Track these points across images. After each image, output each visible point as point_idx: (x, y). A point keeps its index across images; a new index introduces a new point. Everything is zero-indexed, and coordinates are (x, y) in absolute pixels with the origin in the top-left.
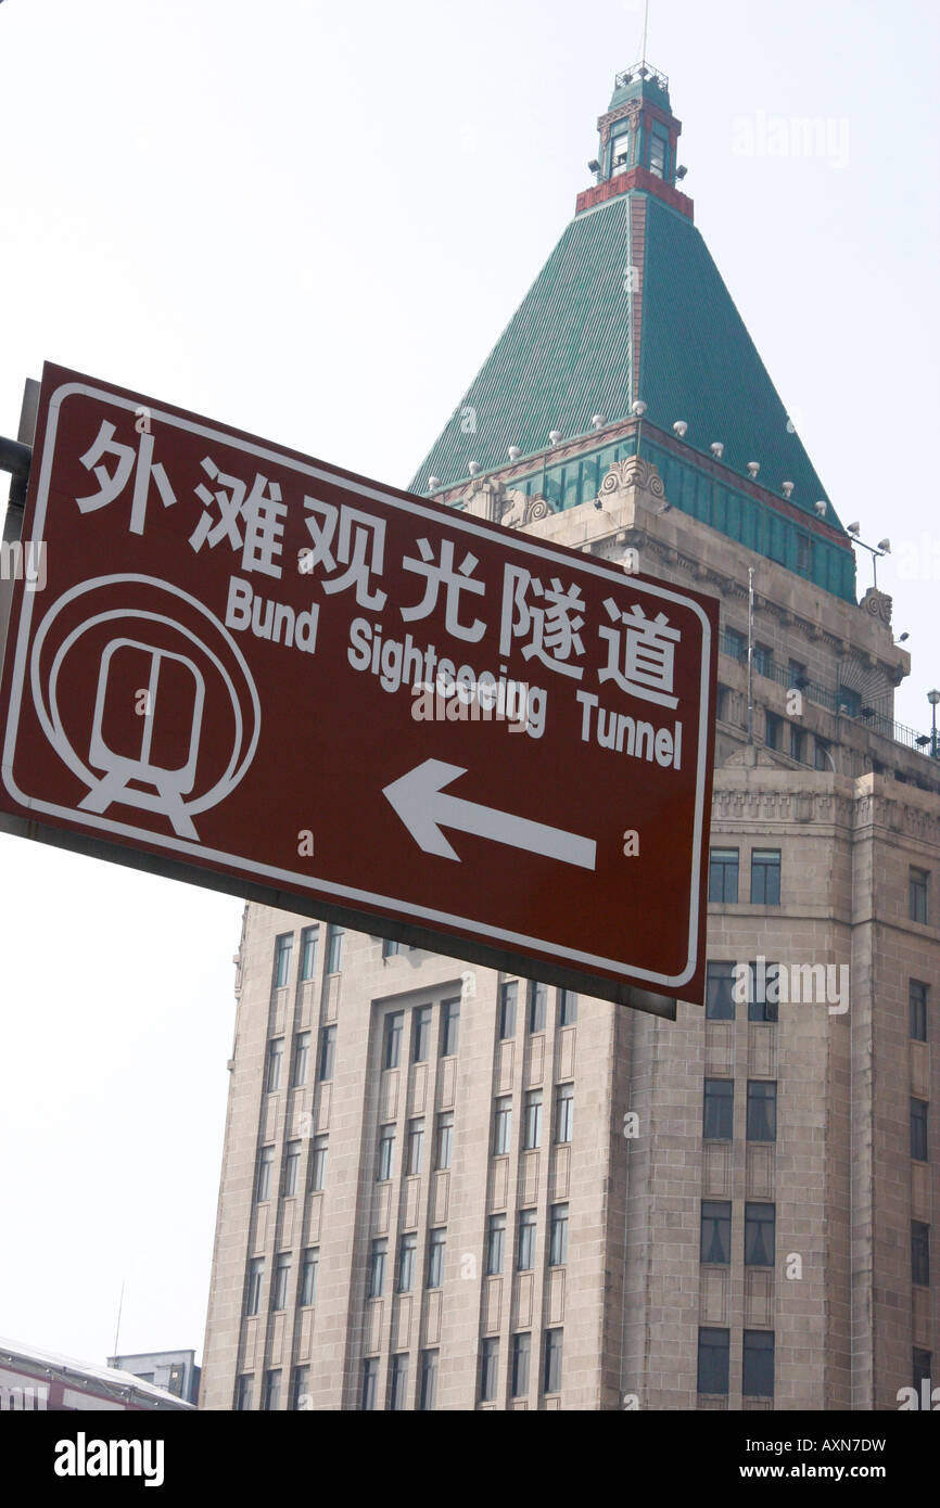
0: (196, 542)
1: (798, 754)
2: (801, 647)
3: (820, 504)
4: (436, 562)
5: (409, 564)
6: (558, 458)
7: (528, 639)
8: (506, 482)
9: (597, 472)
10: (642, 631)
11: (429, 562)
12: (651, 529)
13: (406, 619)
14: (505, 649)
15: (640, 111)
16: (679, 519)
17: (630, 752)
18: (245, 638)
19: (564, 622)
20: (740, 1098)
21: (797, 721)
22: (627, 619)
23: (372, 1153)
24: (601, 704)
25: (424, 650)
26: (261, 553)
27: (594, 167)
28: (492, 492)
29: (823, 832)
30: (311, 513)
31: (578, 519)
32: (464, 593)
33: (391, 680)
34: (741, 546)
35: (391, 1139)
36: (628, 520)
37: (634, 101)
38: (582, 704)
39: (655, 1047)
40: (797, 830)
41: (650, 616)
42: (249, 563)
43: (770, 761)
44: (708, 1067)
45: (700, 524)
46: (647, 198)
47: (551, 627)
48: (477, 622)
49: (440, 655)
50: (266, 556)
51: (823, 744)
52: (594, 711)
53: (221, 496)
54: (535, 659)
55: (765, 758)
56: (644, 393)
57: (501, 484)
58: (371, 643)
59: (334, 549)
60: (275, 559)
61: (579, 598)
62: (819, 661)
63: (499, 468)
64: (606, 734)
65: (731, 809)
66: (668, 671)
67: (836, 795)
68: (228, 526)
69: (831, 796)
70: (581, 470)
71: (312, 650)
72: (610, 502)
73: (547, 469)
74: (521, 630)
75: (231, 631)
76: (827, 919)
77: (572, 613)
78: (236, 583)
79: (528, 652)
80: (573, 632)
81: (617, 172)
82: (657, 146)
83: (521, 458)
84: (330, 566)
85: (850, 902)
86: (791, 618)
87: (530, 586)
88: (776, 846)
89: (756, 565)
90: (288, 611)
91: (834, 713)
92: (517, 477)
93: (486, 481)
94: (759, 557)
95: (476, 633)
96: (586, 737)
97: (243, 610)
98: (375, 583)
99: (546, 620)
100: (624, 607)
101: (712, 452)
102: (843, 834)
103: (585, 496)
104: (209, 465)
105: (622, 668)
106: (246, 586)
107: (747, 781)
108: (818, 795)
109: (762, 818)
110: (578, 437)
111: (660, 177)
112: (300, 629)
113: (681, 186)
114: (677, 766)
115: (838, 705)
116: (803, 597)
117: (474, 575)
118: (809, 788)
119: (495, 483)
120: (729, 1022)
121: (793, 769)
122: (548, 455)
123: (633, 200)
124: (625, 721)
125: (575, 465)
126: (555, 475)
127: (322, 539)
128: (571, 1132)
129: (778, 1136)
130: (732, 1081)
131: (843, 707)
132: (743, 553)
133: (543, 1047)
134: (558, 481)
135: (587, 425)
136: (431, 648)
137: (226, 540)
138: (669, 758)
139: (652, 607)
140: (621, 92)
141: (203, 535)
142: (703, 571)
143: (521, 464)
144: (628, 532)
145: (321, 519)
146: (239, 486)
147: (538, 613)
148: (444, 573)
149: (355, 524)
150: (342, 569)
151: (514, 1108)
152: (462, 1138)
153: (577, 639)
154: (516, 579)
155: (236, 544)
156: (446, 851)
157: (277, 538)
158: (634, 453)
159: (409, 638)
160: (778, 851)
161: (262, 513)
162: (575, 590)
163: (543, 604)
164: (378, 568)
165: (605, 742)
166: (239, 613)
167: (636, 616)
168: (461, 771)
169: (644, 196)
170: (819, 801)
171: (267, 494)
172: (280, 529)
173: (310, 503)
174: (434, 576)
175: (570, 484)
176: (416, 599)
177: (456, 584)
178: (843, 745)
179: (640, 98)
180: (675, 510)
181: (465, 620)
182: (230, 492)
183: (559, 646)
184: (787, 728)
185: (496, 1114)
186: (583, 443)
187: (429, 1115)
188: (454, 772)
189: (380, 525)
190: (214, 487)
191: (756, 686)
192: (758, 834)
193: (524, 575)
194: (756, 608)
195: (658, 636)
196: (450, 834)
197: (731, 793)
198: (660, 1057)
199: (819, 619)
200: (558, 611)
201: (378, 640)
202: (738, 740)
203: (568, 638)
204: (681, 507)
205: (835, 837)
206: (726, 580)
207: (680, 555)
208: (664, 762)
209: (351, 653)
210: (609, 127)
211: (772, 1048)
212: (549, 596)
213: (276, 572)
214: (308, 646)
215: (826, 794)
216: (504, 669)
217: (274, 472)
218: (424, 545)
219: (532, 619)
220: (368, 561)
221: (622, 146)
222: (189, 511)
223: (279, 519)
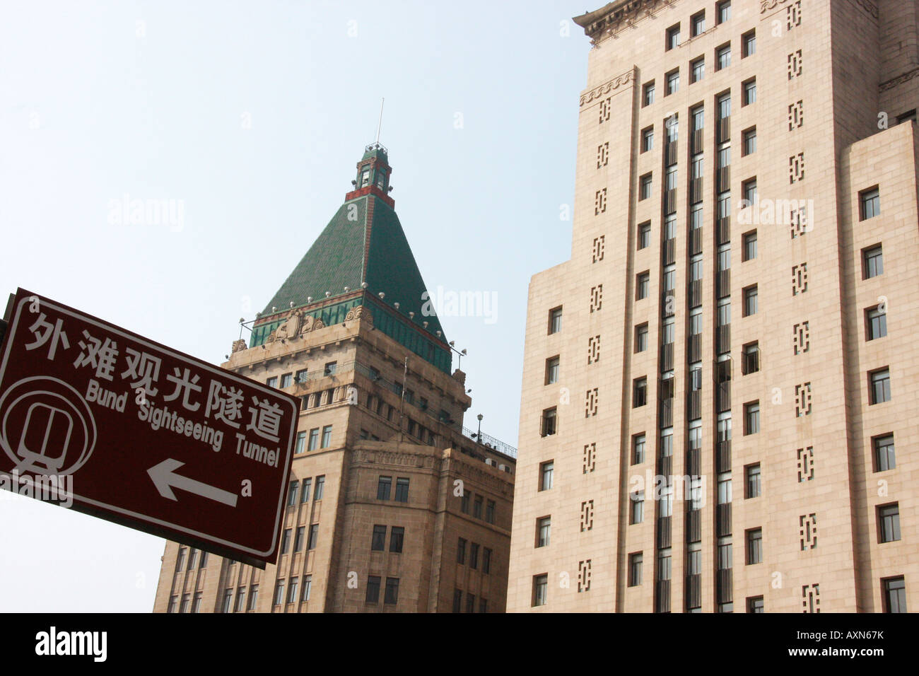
0: (76, 364)
1: (421, 438)
2: (426, 392)
3: (439, 332)
4: (181, 378)
5: (169, 378)
6: (329, 304)
7: (218, 411)
8: (306, 312)
9: (345, 311)
10: (267, 410)
11: (178, 377)
12: (365, 337)
13: (165, 400)
14: (207, 414)
15: (375, 162)
16: (378, 334)
17: (256, 459)
18: (94, 405)
19: (234, 405)
20: (383, 585)
21: (421, 423)
22: (261, 405)
23: (221, 601)
24: (246, 439)
25: (172, 413)
26: (105, 370)
27: (354, 183)
28: (299, 316)
29: (428, 472)
30: (129, 355)
31: (335, 331)
32: (192, 391)
33: (156, 425)
34: (403, 347)
35: (230, 595)
36: (356, 332)
37: (373, 158)
38: (238, 439)
39: (349, 561)
40: (417, 470)
41: (272, 404)
42: (99, 374)
43: (408, 441)
44: (371, 570)
45: (387, 337)
46: (375, 199)
47: (228, 407)
48: (197, 403)
49: (179, 416)
50: (107, 372)
51: (432, 434)
52: (243, 442)
53: (90, 346)
54: (220, 419)
55: (406, 439)
56: (367, 279)
57: (303, 313)
58: (149, 409)
59: (137, 370)
60: (111, 373)
61: (242, 395)
62: (434, 399)
63: (304, 305)
64: (247, 451)
65: (390, 460)
66: (276, 427)
67: (435, 456)
68: (91, 358)
69: (432, 457)
70: (338, 309)
71: (123, 411)
72: (349, 324)
73: (323, 308)
74: (215, 407)
75: (88, 402)
76: (427, 510)
77: (238, 401)
78: (92, 382)
79: (217, 416)
80: (238, 409)
81: (364, 186)
82: (381, 177)
83: (314, 302)
84: (135, 377)
85: (436, 503)
86: (422, 379)
87: (221, 389)
88: (408, 477)
89: (409, 355)
90: (114, 395)
91: (438, 421)
92: (311, 310)
93: (297, 311)
94: (412, 353)
95: (195, 407)
96: (238, 452)
97: (94, 393)
98: (153, 385)
99: (227, 403)
100: (261, 400)
101: (394, 306)
102: (436, 473)
103: (339, 320)
104: (86, 333)
105: (257, 424)
106: (97, 384)
107: (398, 448)
108: (426, 456)
109: (402, 464)
110: (338, 295)
111: (382, 189)
112: (118, 403)
113: (390, 194)
114: (276, 466)
115: (440, 418)
116: (428, 371)
117: (198, 384)
118: (423, 453)
119: (301, 312)
120: (381, 551)
121: (418, 444)
122: (325, 302)
123: (369, 198)
124: (257, 447)
125: (336, 307)
126: (327, 311)
127: (132, 366)
128: (309, 597)
129: (398, 602)
130: (380, 577)
131: (442, 419)
132: (404, 350)
133: (300, 559)
134: (328, 313)
135: (342, 290)
136: (175, 413)
137: (90, 364)
138: (273, 463)
139: (272, 400)
140: (368, 153)
141: (80, 361)
142: (387, 356)
143: (313, 304)
144: (356, 338)
145: (133, 358)
146: (98, 342)
147: (223, 401)
148: (185, 382)
149: (148, 360)
150: (140, 378)
151: (285, 584)
152: (261, 596)
153: (239, 412)
154: (215, 386)
155: (94, 365)
156: (172, 497)
157: (112, 364)
158: (361, 304)
159: (166, 408)
160: (408, 479)
161: (107, 354)
162: (240, 392)
163: (226, 397)
164: (156, 378)
165: (246, 454)
166: (92, 395)
167: (266, 404)
168: (183, 464)
169: (374, 197)
170: (427, 458)
171: (110, 346)
172: (114, 361)
173: (129, 350)
174: (180, 383)
175: (333, 315)
176: (171, 392)
177: (189, 387)
178: (440, 435)
179: (375, 157)
180: (376, 330)
181: (191, 402)
182: (94, 344)
183: (231, 414)
184: (417, 426)
185: (277, 586)
186: (340, 298)
187: (248, 585)
188: (179, 464)
189: (158, 361)
190: (87, 342)
191: (406, 407)
192: (400, 471)
193: (219, 385)
194: (408, 374)
195: (274, 413)
196: (174, 489)
197: (390, 453)
198: (350, 565)
199: (434, 381)
200: (233, 400)
201: (152, 408)
202: (395, 430)
203: (235, 411)
204: (380, 329)
205: (433, 475)
206: (396, 361)
207: (377, 349)
208: (271, 464)
209: (140, 413)
210: (361, 167)
211: (399, 564)
212: (229, 394)
213: (111, 378)
214: (121, 409)
215: (430, 456)
216: (206, 423)
217: (114, 337)
218: (177, 370)
219: (220, 403)
220: (152, 375)
221: (366, 175)
222: (75, 351)
223: (114, 357)
